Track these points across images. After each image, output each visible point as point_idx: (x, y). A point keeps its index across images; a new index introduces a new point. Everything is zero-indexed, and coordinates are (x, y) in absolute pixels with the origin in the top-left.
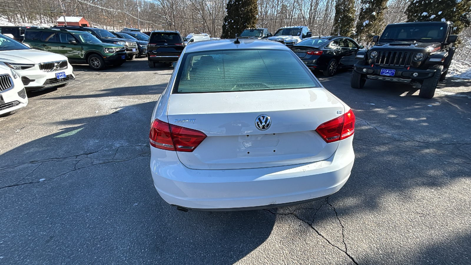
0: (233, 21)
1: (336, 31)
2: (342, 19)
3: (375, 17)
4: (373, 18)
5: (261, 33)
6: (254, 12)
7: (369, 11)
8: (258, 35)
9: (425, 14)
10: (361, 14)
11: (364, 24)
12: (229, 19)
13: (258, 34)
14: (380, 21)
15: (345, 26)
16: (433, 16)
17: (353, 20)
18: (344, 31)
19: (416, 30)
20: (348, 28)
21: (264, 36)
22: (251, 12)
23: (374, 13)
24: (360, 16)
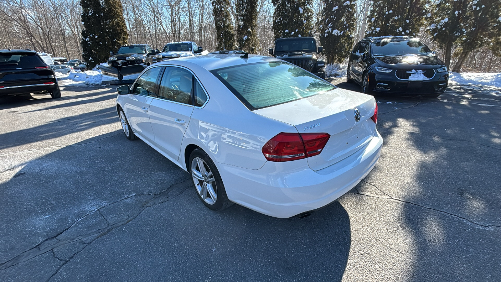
0: (96, 37)
1: (220, 45)
2: (225, 35)
3: (251, 33)
4: (249, 34)
5: (144, 49)
6: (123, 26)
7: (245, 27)
8: (141, 52)
9: (287, 31)
10: (238, 30)
11: (244, 39)
12: (91, 34)
13: (141, 50)
14: (254, 36)
15: (229, 41)
16: (293, 33)
17: (233, 35)
18: (229, 45)
19: (297, 43)
20: (231, 42)
21: (148, 52)
22: (119, 26)
23: (250, 30)
24: (239, 32)
